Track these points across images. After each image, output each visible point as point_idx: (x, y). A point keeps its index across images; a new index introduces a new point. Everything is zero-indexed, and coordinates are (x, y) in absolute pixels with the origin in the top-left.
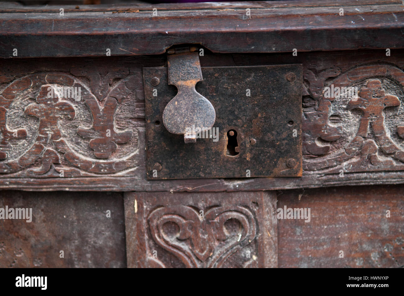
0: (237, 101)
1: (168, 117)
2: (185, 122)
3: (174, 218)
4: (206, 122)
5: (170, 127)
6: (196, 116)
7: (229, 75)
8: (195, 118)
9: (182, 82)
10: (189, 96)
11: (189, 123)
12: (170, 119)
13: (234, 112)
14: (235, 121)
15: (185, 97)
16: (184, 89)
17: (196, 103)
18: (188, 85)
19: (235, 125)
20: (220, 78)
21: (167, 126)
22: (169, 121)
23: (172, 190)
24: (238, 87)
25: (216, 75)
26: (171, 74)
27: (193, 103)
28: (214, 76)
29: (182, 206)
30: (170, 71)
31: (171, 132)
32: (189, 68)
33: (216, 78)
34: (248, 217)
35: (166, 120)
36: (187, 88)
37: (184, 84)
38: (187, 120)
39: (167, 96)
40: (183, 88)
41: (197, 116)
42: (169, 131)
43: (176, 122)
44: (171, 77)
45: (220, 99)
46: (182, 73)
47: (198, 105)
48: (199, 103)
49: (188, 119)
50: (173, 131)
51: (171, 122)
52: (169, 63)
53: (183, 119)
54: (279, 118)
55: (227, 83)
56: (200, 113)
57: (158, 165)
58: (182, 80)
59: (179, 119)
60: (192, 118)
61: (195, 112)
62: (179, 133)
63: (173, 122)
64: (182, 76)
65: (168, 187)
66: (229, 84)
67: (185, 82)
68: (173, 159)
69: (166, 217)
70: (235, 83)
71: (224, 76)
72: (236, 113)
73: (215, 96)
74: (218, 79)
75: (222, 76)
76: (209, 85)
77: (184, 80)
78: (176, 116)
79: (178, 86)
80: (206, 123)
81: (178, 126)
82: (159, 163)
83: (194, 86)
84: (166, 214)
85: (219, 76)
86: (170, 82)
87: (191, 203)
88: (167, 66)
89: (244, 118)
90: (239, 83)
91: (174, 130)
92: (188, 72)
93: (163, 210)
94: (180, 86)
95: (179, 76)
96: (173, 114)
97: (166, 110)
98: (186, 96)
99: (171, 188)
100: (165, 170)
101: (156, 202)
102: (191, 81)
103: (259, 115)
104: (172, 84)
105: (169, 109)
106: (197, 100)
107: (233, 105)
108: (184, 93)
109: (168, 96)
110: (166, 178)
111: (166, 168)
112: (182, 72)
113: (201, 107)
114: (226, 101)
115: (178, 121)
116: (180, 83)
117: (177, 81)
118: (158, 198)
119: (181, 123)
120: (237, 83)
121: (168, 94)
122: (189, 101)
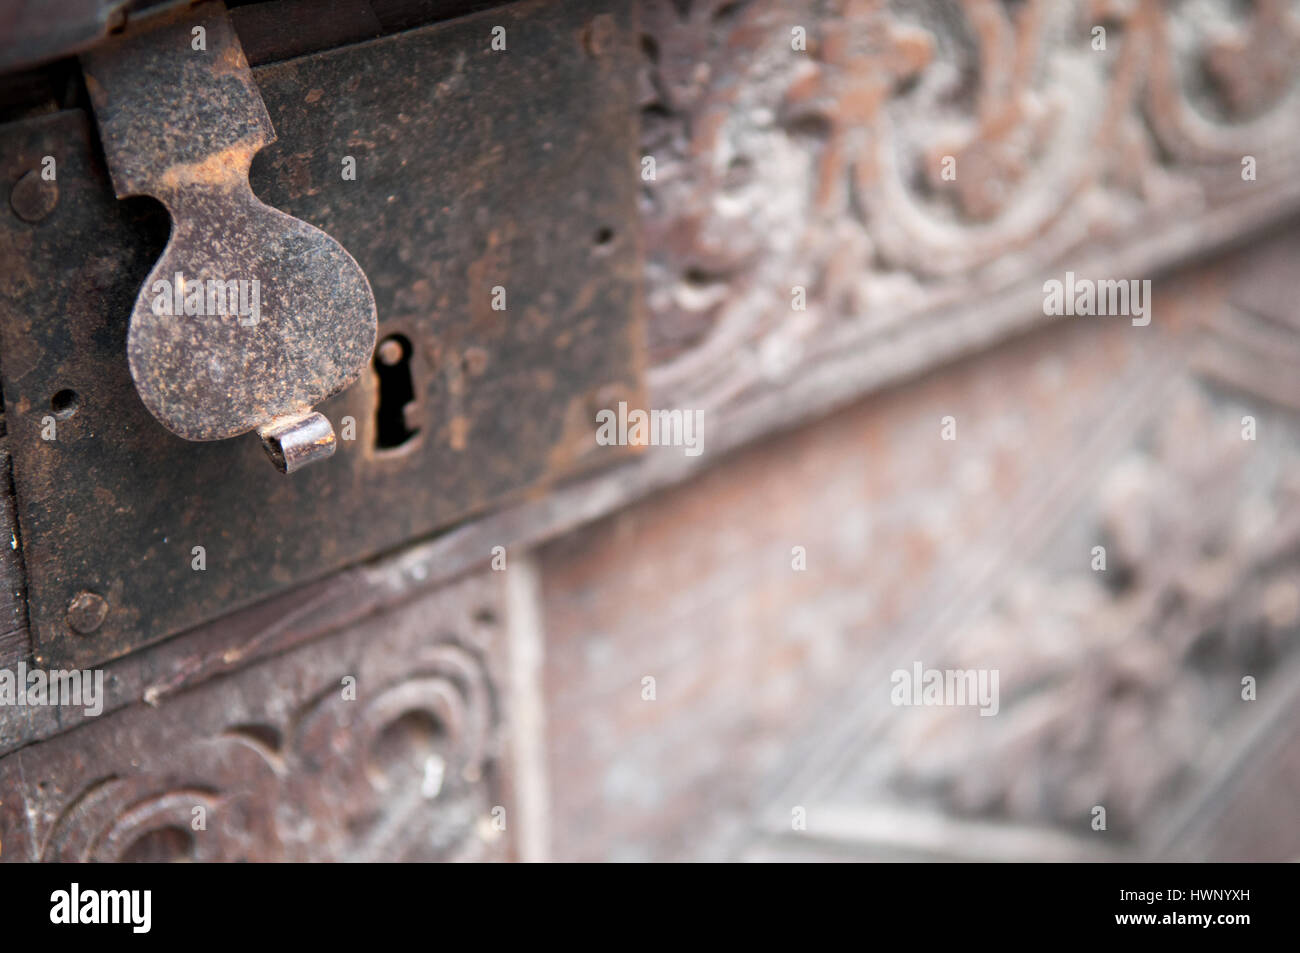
0: (405, 200)
1: (161, 367)
2: (251, 370)
3: (167, 810)
4: (344, 341)
5: (181, 416)
6: (289, 324)
7: (366, 84)
8: (286, 334)
9: (184, 168)
10: (232, 234)
11: (269, 366)
12: (171, 375)
13: (394, 252)
14: (399, 294)
15: (216, 244)
16: (200, 204)
17: (276, 262)
18: (217, 180)
19: (405, 311)
20: (330, 106)
21: (168, 411)
22: (173, 387)
23: (151, 694)
24: (406, 131)
25: (312, 97)
26: (121, 138)
27: (261, 265)
28: (303, 103)
29: (201, 743)
30: (108, 127)
31: (194, 439)
32: (203, 93)
33: (313, 110)
34: (458, 682)
35: (156, 382)
36: (215, 195)
37: (195, 180)
38: (253, 355)
39: (99, 255)
40: (195, 201)
41: (296, 323)
42: (184, 436)
43: (208, 379)
44: (121, 154)
45: (335, 208)
46: (172, 124)
47: (288, 269)
48: (291, 258)
49: (258, 349)
50: (204, 427)
51: (181, 388)
52: (93, 86)
53: (234, 358)
54: (563, 230)
55: (358, 126)
56: (302, 304)
57: (88, 603)
58: (180, 159)
59: (214, 364)
60: (276, 338)
61: (280, 304)
62: (232, 431)
63: (189, 386)
64: (176, 138)
65: (136, 683)
66: (368, 128)
67: (198, 166)
68: (151, 553)
69: (133, 819)
70: (390, 118)
71: (346, 93)
72: (404, 255)
73: (315, 197)
74: (323, 112)
75: (337, 95)
76: (285, 154)
77: (190, 158)
78: (200, 348)
79: (169, 196)
80: (342, 348)
81: (218, 398)
82: (90, 590)
83: (244, 176)
84: (131, 807)
85: (323, 98)
86: (122, 185)
87: (237, 713)
88: (84, 101)
89: (435, 270)
90: (407, 113)
91: (208, 426)
92: (200, 114)
93: (120, 793)
94: (180, 193)
95: (162, 145)
96: (182, 346)
97: (142, 334)
98: (218, 235)
99: (147, 683)
100: (124, 612)
101: (82, 771)
102: (224, 155)
103: (494, 240)
104: (138, 192)
105: (154, 323)
106: (275, 247)
107: (391, 223)
108: (208, 222)
109: (107, 254)
110: (127, 650)
111: (125, 601)
112: (173, 118)
113: (300, 277)
114: (359, 210)
115: (215, 373)
116: (173, 177)
117: (159, 167)
118: (87, 749)
119: (229, 380)
120: (400, 116)
121: (101, 247)
122: (241, 259)
